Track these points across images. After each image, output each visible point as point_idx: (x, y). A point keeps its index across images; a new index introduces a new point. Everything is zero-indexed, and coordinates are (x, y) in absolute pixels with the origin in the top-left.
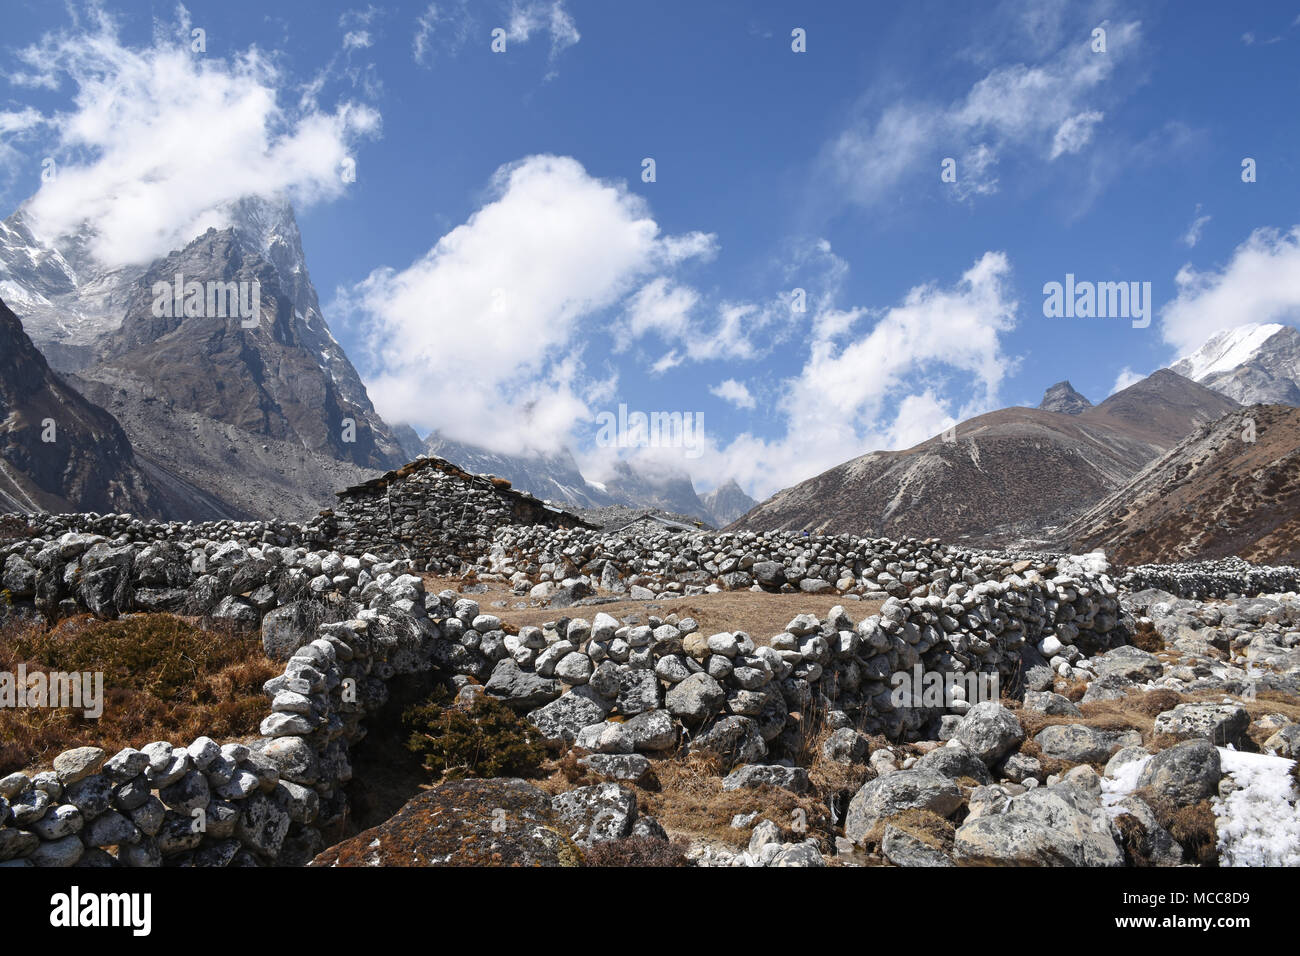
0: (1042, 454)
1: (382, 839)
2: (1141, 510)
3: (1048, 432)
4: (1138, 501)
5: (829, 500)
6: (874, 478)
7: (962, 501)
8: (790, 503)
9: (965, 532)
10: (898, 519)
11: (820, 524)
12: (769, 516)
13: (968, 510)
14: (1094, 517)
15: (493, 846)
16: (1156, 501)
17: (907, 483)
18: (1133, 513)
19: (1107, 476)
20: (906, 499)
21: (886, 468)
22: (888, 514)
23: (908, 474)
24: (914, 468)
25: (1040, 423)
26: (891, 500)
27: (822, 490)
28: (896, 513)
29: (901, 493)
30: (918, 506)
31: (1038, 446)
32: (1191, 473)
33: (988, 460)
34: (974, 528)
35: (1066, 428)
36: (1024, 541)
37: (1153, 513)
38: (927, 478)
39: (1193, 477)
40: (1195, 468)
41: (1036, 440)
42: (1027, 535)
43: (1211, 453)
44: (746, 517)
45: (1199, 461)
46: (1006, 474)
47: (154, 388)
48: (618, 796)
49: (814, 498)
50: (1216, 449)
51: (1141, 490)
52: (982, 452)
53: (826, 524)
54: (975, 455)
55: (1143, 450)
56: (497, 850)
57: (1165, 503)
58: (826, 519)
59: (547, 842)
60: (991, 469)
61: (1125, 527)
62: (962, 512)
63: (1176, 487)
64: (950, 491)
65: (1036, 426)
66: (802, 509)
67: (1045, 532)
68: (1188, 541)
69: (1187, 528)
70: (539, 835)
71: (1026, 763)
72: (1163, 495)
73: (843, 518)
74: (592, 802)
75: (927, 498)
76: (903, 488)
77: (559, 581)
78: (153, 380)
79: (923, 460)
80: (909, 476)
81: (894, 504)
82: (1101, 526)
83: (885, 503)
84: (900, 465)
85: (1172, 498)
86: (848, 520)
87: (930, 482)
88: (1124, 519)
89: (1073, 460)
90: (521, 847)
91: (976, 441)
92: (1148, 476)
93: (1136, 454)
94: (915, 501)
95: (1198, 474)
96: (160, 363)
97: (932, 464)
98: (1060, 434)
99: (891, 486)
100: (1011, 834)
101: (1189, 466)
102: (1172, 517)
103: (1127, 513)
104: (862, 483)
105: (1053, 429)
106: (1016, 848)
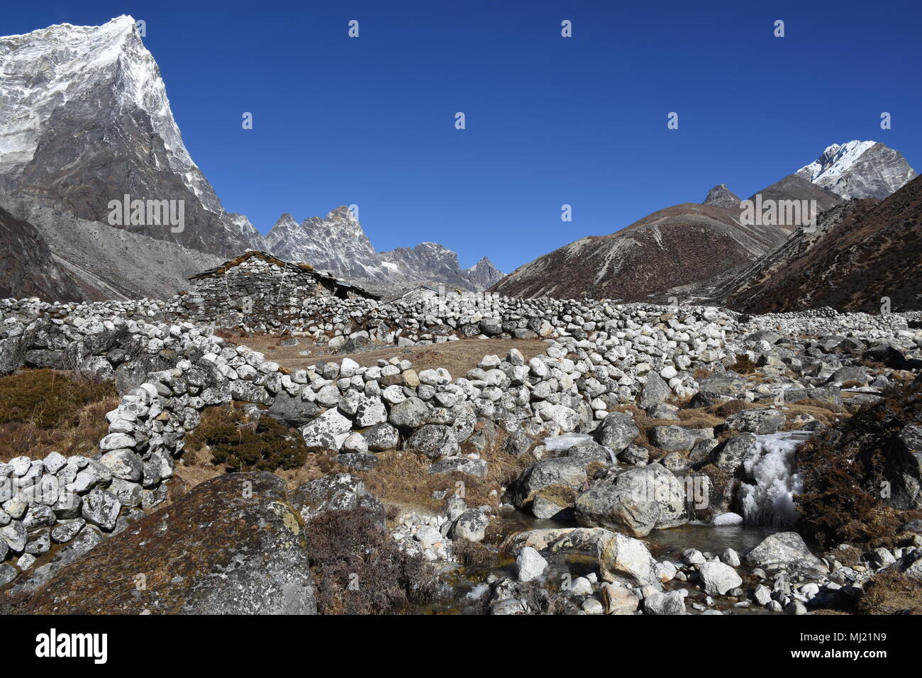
0: (706, 237)
1: (169, 514)
2: (773, 275)
3: (710, 220)
4: (772, 268)
5: (555, 272)
6: (587, 256)
7: (650, 270)
8: (528, 275)
9: (651, 293)
10: (604, 284)
11: (550, 289)
12: (514, 284)
13: (653, 277)
14: (741, 281)
15: (240, 516)
16: (784, 268)
17: (610, 258)
18: (768, 277)
19: (751, 251)
20: (610, 270)
21: (595, 249)
22: (597, 281)
23: (611, 252)
24: (615, 248)
25: (705, 214)
26: (599, 271)
27: (550, 264)
28: (603, 280)
29: (607, 265)
30: (619, 275)
31: (703, 231)
32: (809, 248)
33: (667, 241)
34: (658, 290)
35: (723, 218)
36: (693, 298)
37: (782, 277)
38: (625, 254)
39: (810, 251)
40: (812, 244)
41: (702, 226)
42: (695, 293)
43: (823, 234)
44: (497, 284)
45: (814, 239)
46: (680, 251)
47: (63, 204)
48: (350, 481)
49: (545, 270)
50: (827, 231)
51: (774, 261)
52: (664, 235)
53: (554, 289)
54: (658, 238)
55: (776, 232)
56: (243, 518)
57: (791, 269)
58: (554, 285)
59: (278, 512)
60: (669, 247)
61: (761, 287)
62: (650, 278)
63: (797, 258)
64: (641, 264)
65: (702, 217)
66: (537, 279)
67: (708, 291)
68: (804, 297)
69: (803, 287)
70: (272, 507)
71: (638, 451)
72: (789, 264)
73: (566, 284)
74: (332, 485)
75: (625, 269)
76: (608, 262)
77: (348, 335)
78: (62, 198)
79: (621, 242)
80: (612, 253)
81: (601, 274)
82: (746, 286)
83: (595, 272)
84: (606, 246)
85: (795, 266)
86: (569, 286)
87: (627, 257)
88: (762, 281)
89: (727, 240)
90: (258, 516)
91: (659, 228)
92: (779, 251)
93: (772, 235)
94: (616, 271)
95: (813, 249)
96: (66, 185)
97: (628, 244)
98: (718, 222)
99: (598, 261)
100: (609, 499)
101: (808, 243)
102: (794, 280)
103: (763, 277)
104: (578, 259)
105: (713, 218)
106: (611, 508)
